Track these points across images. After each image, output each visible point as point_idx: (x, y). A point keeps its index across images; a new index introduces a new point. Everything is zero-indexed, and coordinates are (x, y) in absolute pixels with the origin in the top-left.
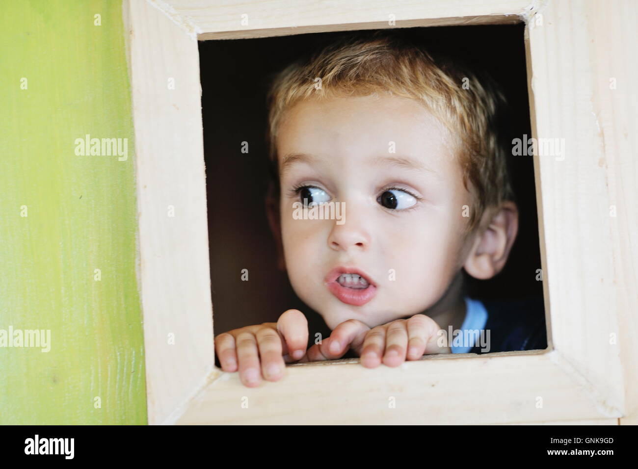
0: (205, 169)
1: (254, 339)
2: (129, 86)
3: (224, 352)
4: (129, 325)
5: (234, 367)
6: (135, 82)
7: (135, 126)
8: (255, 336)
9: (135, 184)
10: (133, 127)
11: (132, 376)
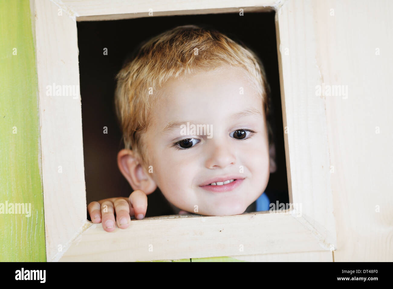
0: (81, 99)
1: (112, 205)
2: (34, 49)
3: (93, 212)
4: (35, 195)
5: (99, 219)
6: (38, 46)
7: (38, 73)
8: (113, 204)
9: (38, 109)
10: (37, 74)
11: (36, 227)
